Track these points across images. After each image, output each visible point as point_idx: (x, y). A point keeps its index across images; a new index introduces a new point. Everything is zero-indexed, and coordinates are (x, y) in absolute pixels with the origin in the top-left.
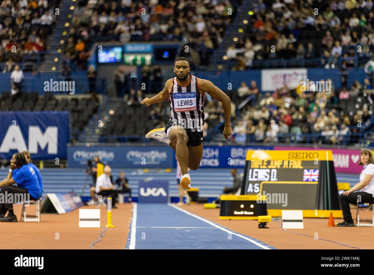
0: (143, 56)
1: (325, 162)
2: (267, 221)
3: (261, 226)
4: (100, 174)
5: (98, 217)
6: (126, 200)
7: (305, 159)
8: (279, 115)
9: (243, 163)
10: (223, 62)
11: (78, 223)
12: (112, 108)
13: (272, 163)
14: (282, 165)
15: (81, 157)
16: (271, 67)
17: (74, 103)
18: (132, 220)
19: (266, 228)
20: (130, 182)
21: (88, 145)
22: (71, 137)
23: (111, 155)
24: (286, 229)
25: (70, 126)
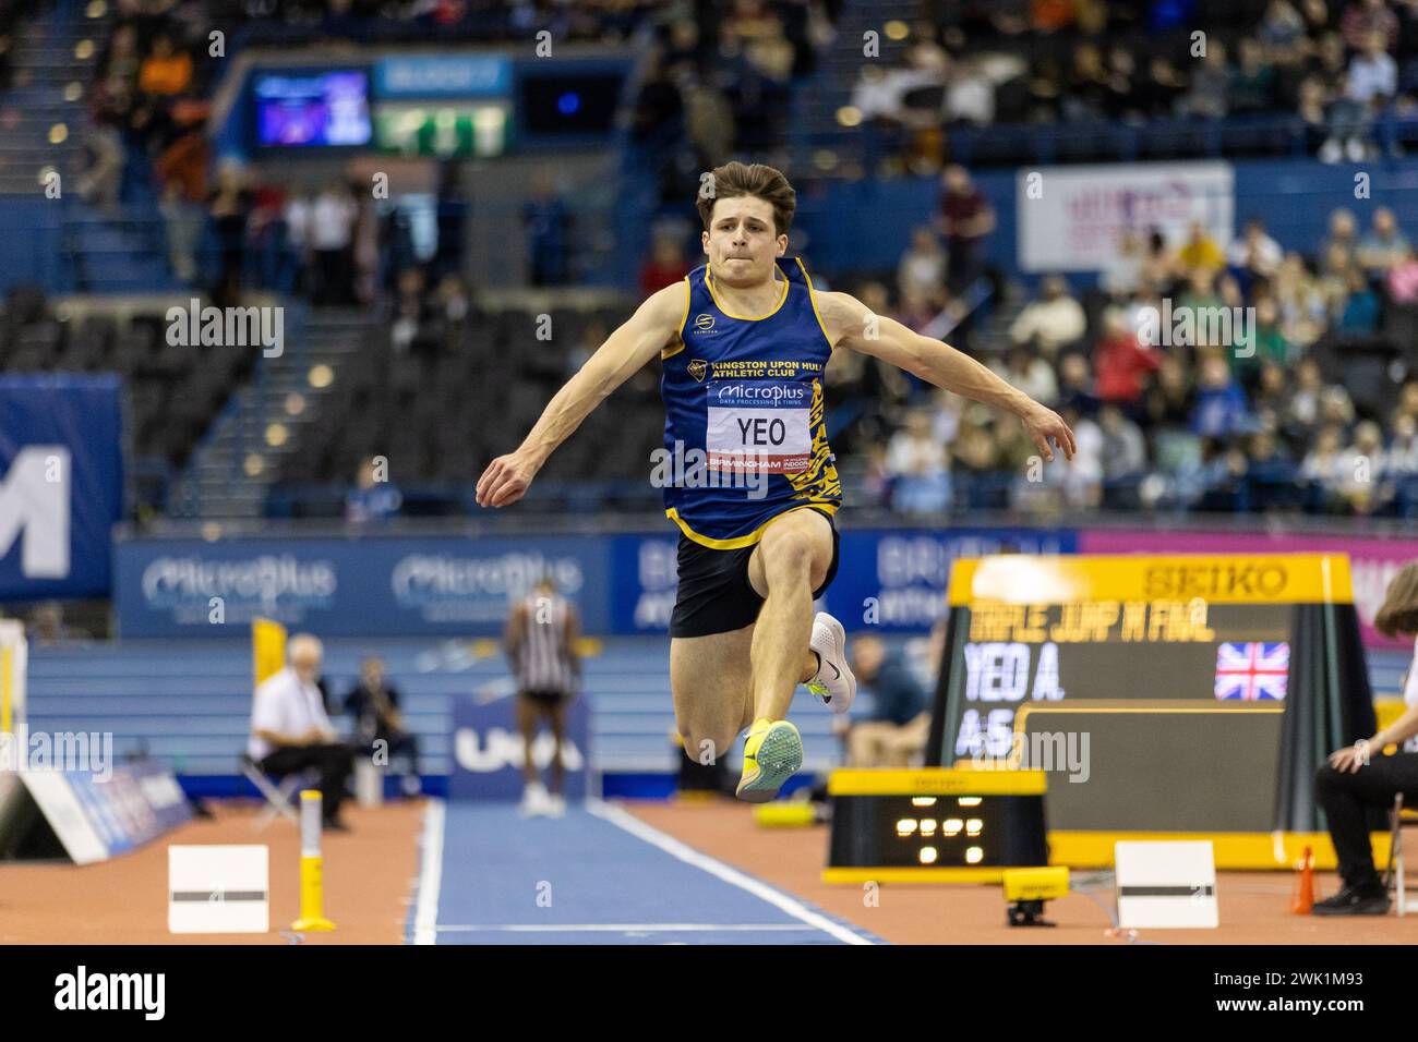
0: (464, 111)
1: (1317, 609)
2: (1045, 895)
3: (1020, 917)
4: (271, 670)
5: (260, 883)
6: (392, 789)
7: (1223, 597)
9: (934, 608)
10: (837, 138)
11: (164, 911)
12: (321, 358)
13: (1068, 617)
14: (1117, 627)
15: (179, 588)
16: (1064, 157)
17: (144, 337)
18: (415, 893)
19: (1042, 924)
20: (411, 704)
21: (212, 531)
22: (131, 496)
23: (319, 581)
24: (1138, 930)
25: (127, 443)
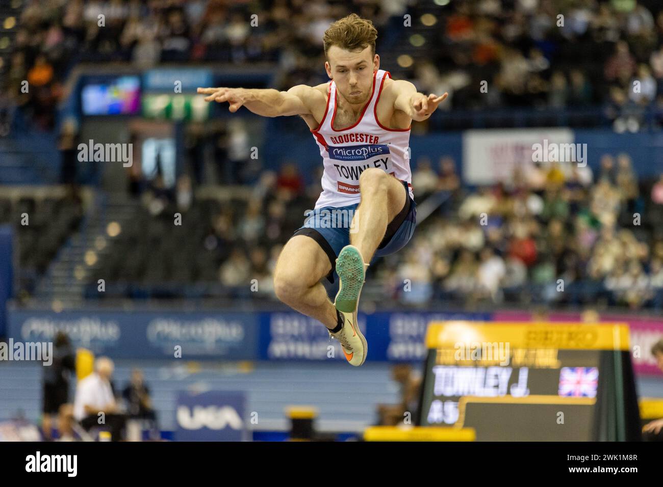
7: (565, 346)
8: (509, 238)
15: (41, 335)
17: (25, 209)
21: (58, 306)
22: (17, 288)
25: (15, 262)
